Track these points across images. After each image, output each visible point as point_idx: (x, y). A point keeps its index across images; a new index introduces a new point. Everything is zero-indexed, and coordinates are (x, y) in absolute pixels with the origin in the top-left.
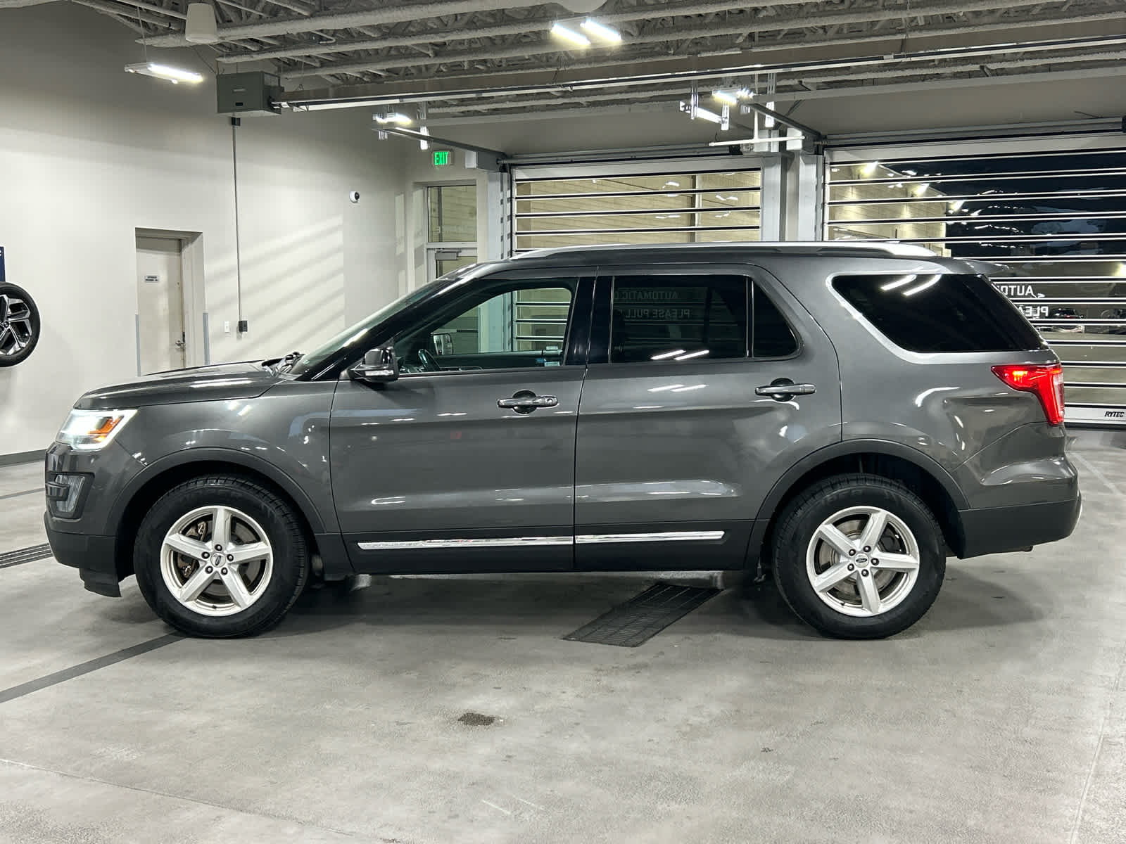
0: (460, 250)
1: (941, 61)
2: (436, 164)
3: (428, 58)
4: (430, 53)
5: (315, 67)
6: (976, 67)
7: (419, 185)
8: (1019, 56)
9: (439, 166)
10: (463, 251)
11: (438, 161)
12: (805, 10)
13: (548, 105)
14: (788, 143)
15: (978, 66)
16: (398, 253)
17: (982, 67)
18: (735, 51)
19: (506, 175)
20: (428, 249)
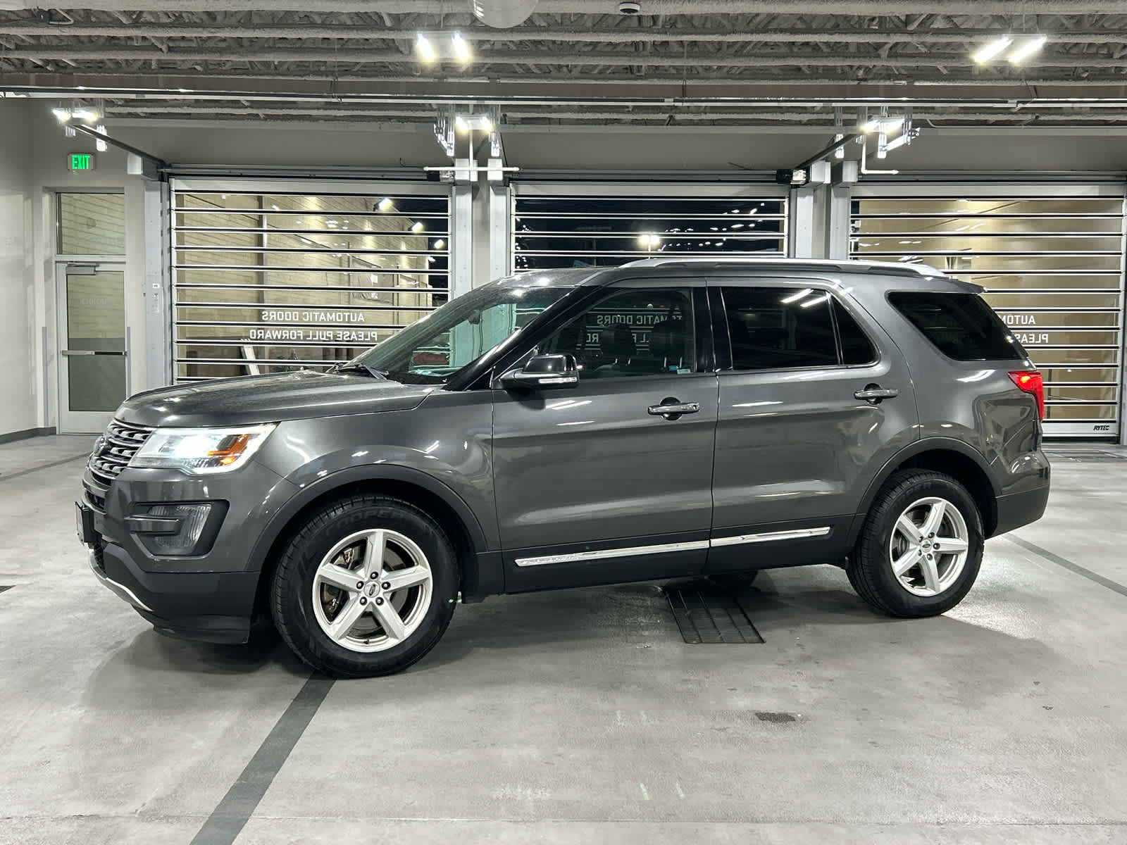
0: (98, 264)
1: (634, 107)
2: (74, 167)
3: (161, 52)
4: (164, 48)
5: (10, 49)
6: (665, 116)
7: (48, 190)
8: (702, 109)
9: (77, 170)
10: (101, 265)
11: (76, 165)
12: (577, 48)
13: (217, 114)
14: (489, 173)
15: (667, 115)
16: (27, 265)
17: (671, 117)
18: (484, 79)
19: (165, 184)
20: (56, 262)
